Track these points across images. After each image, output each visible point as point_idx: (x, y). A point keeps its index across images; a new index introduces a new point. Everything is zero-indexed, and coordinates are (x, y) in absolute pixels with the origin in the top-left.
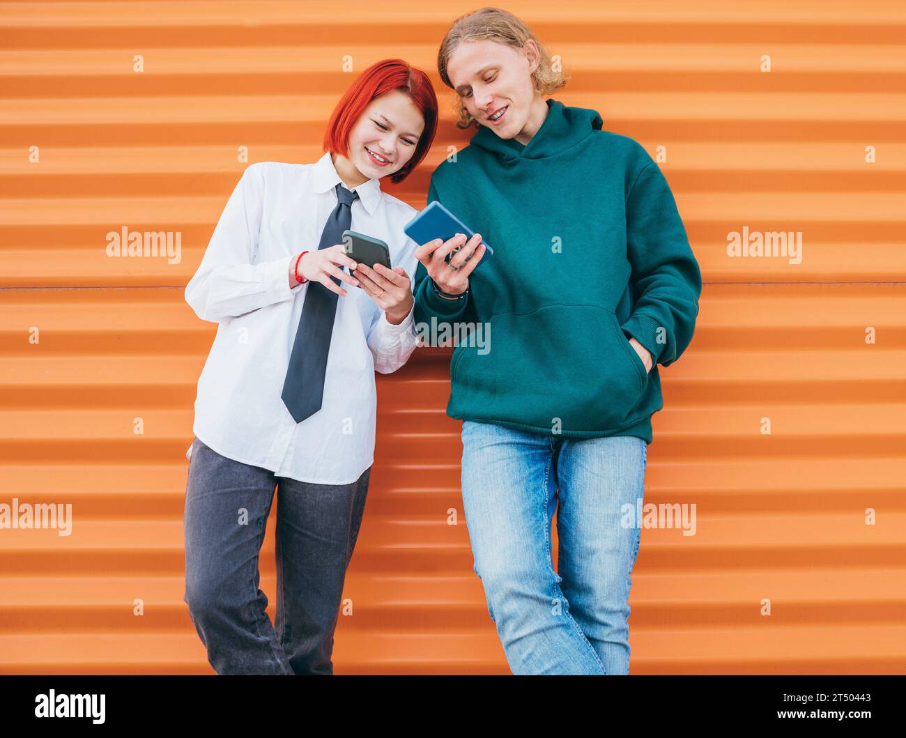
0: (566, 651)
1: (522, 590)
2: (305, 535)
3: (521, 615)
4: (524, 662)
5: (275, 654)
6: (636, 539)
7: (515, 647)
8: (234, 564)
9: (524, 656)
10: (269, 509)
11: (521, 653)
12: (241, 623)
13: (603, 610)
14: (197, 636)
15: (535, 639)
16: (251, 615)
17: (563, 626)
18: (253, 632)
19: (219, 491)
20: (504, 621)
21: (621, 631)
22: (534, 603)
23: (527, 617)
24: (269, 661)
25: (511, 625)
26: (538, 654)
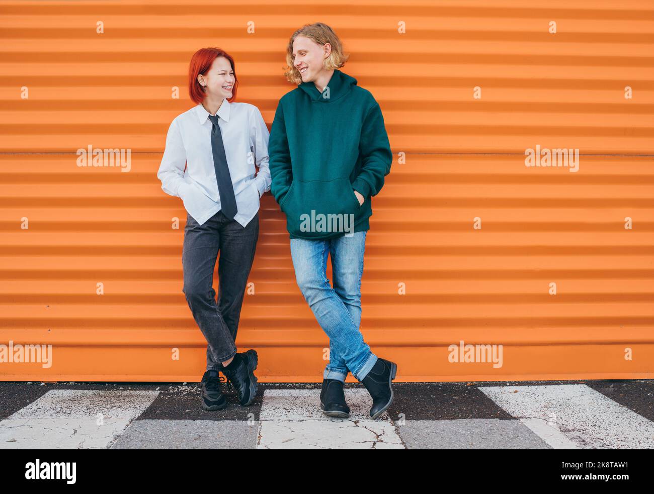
0: (331, 306)
1: (312, 287)
2: (230, 263)
3: (313, 296)
4: (316, 312)
5: (217, 313)
6: (361, 267)
7: (312, 307)
8: (204, 276)
9: (316, 310)
10: (217, 255)
11: (315, 309)
12: (206, 300)
13: (349, 296)
14: (188, 306)
15: (319, 304)
16: (209, 297)
17: (330, 297)
18: (210, 304)
19: (198, 247)
20: (307, 298)
21: (358, 302)
22: (318, 291)
23: (315, 296)
24: (215, 316)
25: (310, 300)
26: (321, 308)
